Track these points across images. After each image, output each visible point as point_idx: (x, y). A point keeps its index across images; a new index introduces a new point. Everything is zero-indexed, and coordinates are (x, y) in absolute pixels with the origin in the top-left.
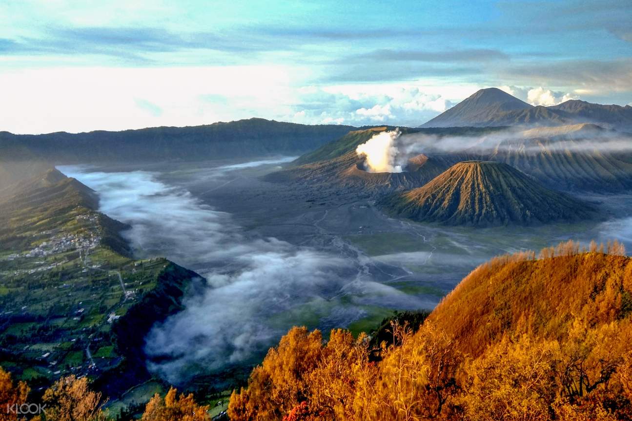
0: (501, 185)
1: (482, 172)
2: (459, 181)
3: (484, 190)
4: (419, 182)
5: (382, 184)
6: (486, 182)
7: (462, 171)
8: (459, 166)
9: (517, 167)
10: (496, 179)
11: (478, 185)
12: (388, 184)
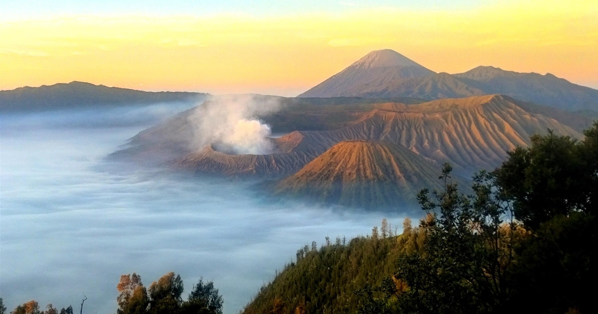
0: (393, 171)
1: (369, 154)
2: (341, 166)
3: (372, 176)
4: (292, 167)
5: (243, 171)
6: (375, 167)
7: (345, 152)
8: (341, 146)
9: (414, 148)
10: (387, 163)
11: (365, 170)
12: (252, 170)
